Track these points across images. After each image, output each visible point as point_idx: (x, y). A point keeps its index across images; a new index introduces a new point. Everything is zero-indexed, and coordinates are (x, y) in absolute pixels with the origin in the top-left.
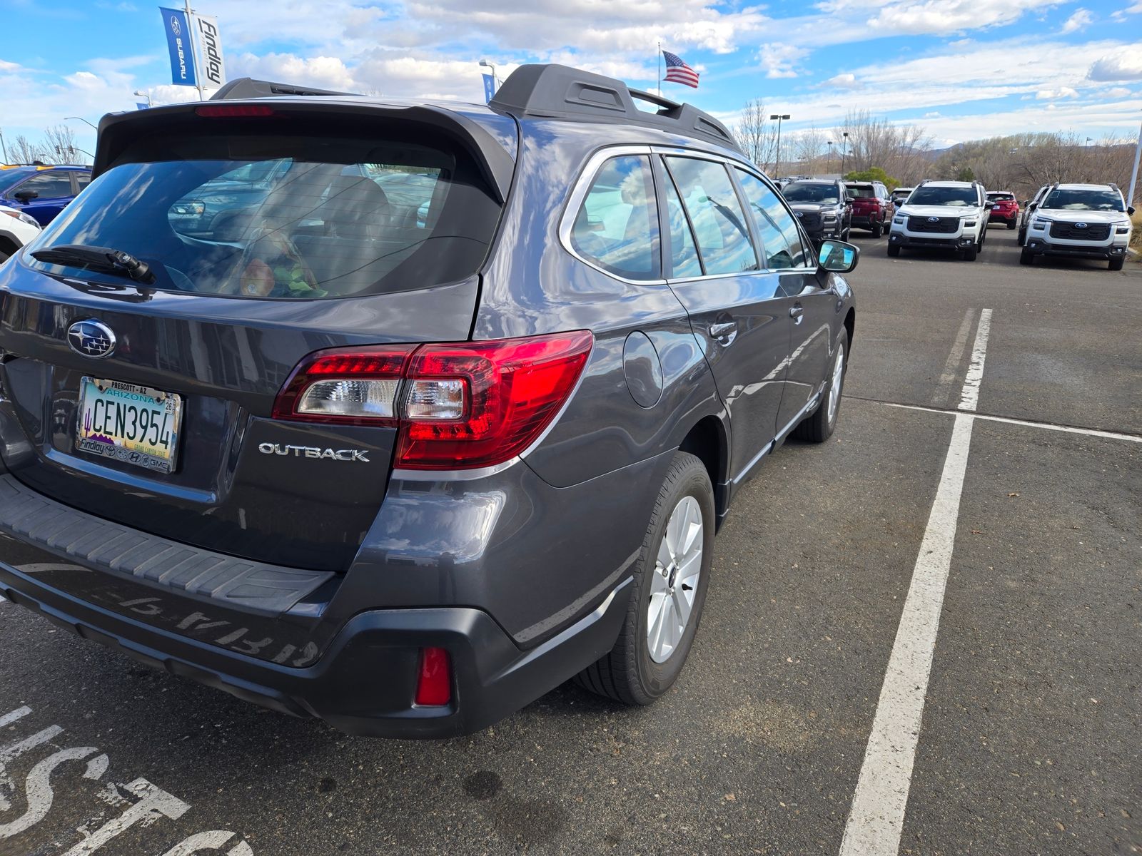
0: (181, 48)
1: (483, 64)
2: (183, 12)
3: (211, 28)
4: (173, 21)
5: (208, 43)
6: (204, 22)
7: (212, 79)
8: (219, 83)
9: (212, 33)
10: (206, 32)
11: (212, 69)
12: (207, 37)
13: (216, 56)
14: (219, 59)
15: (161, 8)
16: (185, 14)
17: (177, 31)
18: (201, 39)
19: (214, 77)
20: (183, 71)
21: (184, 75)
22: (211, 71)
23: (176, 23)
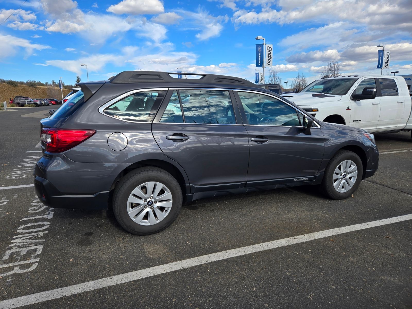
0: (260, 56)
1: (379, 46)
2: (262, 45)
3: (270, 49)
4: (259, 48)
5: (268, 53)
6: (268, 47)
7: (268, 64)
8: (270, 65)
9: (271, 50)
10: (268, 50)
11: (268, 61)
12: (268, 51)
13: (270, 57)
14: (271, 57)
15: (256, 45)
16: (263, 45)
17: (259, 51)
18: (266, 52)
19: (269, 63)
20: (259, 63)
21: (259, 64)
22: (268, 62)
23: (260, 48)
